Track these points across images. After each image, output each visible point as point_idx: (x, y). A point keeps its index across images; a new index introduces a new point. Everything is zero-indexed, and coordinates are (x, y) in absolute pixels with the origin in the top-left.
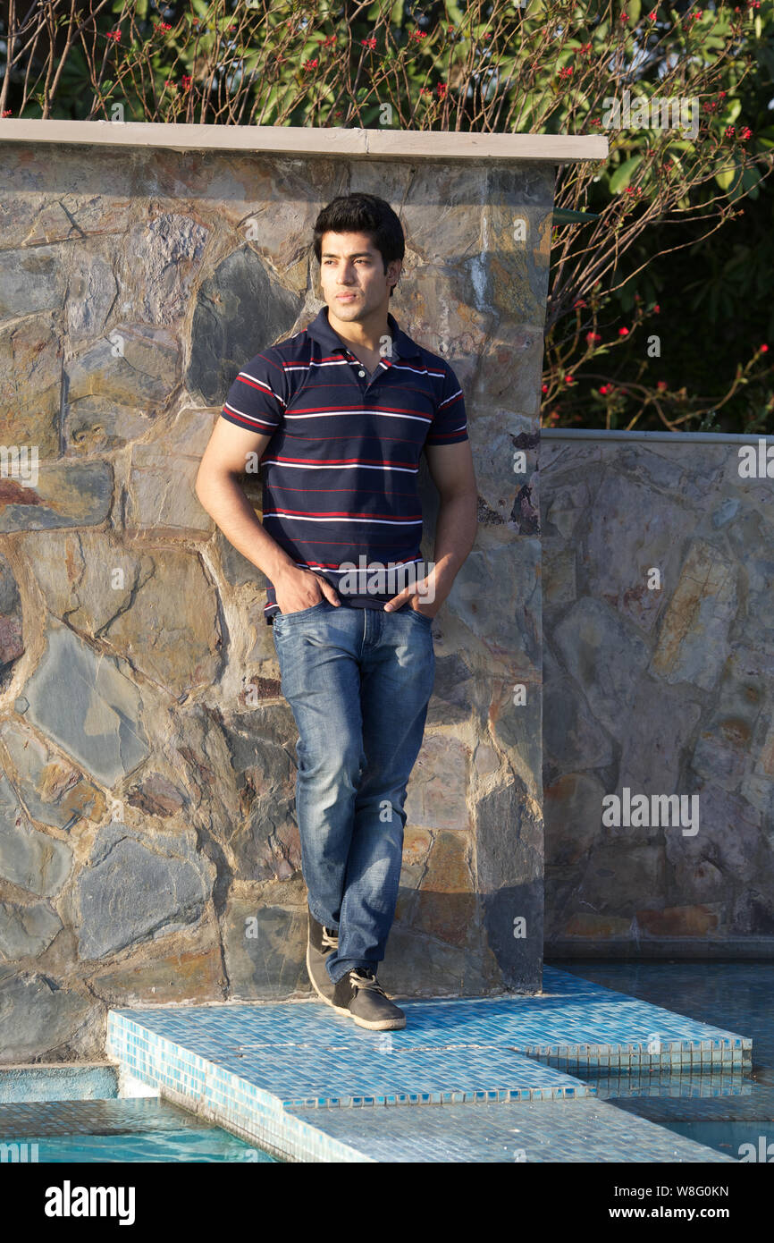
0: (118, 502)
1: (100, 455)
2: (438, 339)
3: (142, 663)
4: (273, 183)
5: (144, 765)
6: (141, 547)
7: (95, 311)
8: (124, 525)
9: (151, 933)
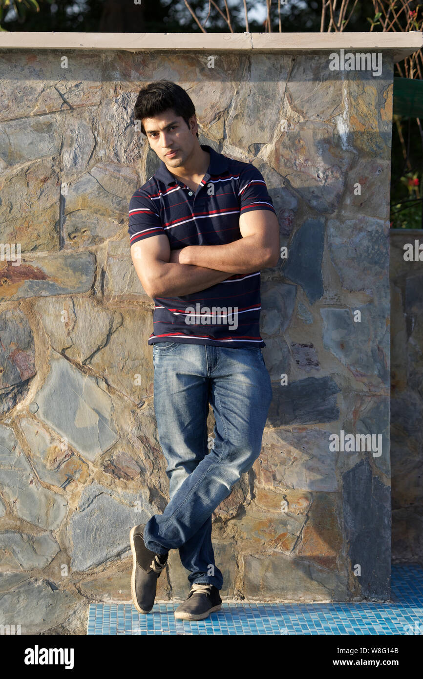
0: (99, 278)
1: (87, 248)
2: (316, 169)
3: (113, 381)
4: (198, 70)
5: (114, 447)
6: (114, 307)
7: (81, 156)
8: (103, 293)
9: (119, 555)
